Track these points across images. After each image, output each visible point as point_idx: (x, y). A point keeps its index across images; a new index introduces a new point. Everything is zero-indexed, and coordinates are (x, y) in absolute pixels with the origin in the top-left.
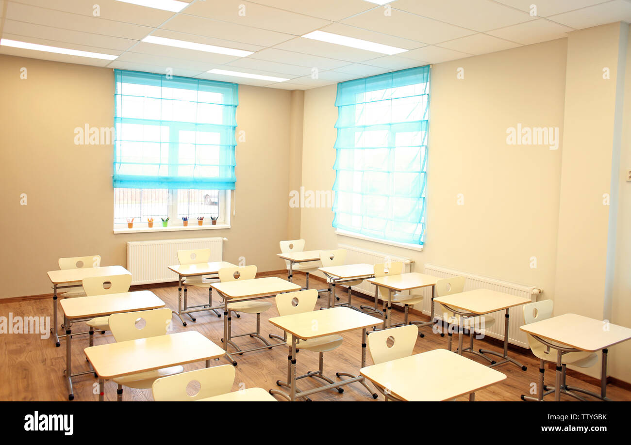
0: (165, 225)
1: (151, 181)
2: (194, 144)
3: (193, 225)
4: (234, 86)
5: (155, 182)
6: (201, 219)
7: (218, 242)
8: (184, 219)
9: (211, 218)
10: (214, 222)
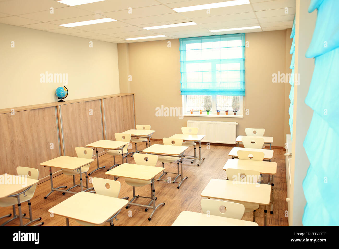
0: (208, 114)
1: (197, 91)
2: (219, 71)
3: (223, 115)
4: (243, 35)
5: (199, 91)
6: (227, 112)
7: (233, 125)
8: (217, 111)
9: (233, 111)
10: (235, 114)
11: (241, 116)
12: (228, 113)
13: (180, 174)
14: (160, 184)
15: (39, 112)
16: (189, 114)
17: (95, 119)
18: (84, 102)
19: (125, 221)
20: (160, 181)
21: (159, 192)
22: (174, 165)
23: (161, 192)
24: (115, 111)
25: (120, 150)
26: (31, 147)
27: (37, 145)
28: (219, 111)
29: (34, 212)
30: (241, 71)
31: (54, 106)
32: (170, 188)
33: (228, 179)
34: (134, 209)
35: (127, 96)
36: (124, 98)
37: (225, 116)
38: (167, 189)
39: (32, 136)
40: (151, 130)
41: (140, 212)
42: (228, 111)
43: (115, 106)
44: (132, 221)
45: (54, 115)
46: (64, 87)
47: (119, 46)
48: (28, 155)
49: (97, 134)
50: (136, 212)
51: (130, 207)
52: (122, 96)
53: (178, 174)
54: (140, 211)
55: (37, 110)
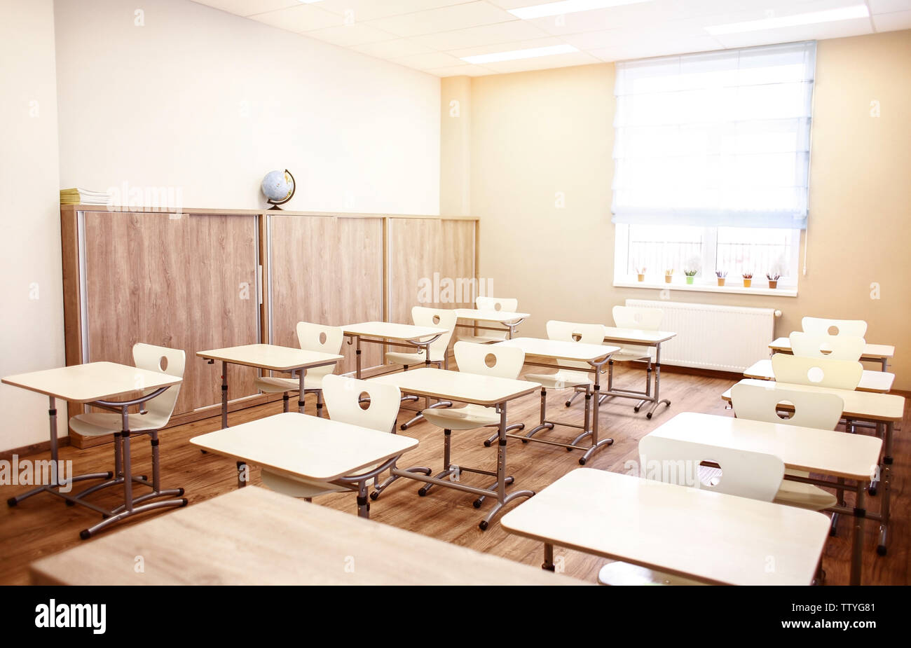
0: (690, 282)
6: (748, 277)
7: (765, 316)
8: (718, 274)
9: (768, 277)
10: (773, 285)
11: (793, 292)
12: (752, 283)
13: (591, 431)
14: (529, 449)
15: (210, 223)
16: (633, 281)
17: (364, 272)
18: (336, 220)
19: (412, 524)
20: (531, 443)
21: (524, 467)
22: (577, 411)
23: (530, 468)
24: (422, 257)
25: (424, 348)
26: (182, 315)
27: (197, 314)
28: (724, 276)
29: (169, 478)
30: (797, 154)
31: (252, 216)
32: (555, 462)
33: (736, 417)
34: (443, 500)
35: (456, 221)
36: (450, 226)
37: (743, 289)
38: (546, 463)
39: (188, 284)
40: (518, 311)
41: (459, 508)
42: (750, 277)
43: (422, 244)
44: (431, 526)
45: (252, 240)
46: (286, 171)
47: (446, 83)
48: (172, 335)
49: (366, 313)
50: (447, 506)
51: (431, 493)
52: (443, 220)
53: (586, 427)
54: (458, 506)
55: (206, 219)
